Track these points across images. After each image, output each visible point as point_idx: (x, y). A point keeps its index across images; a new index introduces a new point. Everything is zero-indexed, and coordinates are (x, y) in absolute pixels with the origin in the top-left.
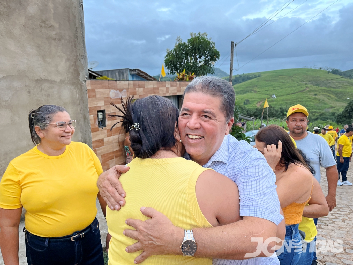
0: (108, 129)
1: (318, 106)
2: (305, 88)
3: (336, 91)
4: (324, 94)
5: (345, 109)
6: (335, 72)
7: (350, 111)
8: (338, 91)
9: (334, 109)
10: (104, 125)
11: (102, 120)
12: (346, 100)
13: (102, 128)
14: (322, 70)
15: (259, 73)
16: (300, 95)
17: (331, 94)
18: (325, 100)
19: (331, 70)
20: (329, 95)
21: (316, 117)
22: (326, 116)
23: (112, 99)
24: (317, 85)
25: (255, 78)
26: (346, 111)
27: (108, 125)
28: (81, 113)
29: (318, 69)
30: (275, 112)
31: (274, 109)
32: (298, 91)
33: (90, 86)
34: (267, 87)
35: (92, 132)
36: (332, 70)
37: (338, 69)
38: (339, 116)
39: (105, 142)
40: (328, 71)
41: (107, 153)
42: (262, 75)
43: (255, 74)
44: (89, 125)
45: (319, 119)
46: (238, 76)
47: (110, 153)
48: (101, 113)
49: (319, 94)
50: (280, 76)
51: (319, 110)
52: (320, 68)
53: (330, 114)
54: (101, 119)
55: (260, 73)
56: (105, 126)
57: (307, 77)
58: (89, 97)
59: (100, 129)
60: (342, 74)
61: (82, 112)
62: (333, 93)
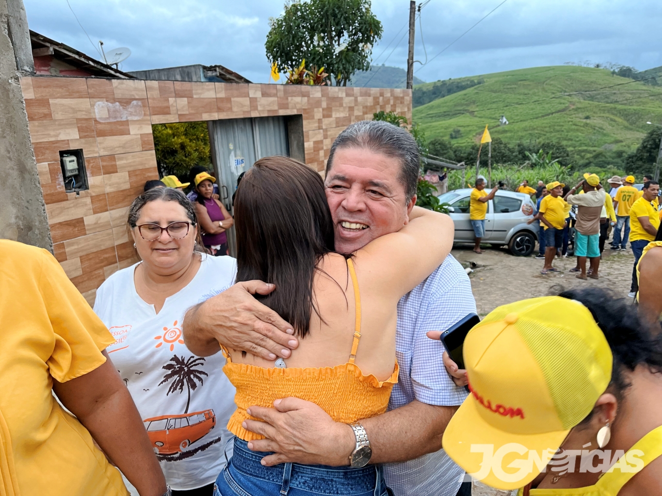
0: (93, 194)
1: (591, 139)
2: (567, 105)
3: (625, 110)
4: (603, 117)
5: (643, 144)
6: (626, 73)
7: (651, 148)
8: (630, 109)
9: (620, 144)
10: (83, 185)
11: (77, 173)
12: (644, 127)
13: (78, 194)
14: (600, 70)
16: (558, 119)
17: (616, 115)
18: (604, 127)
19: (617, 68)
20: (612, 117)
21: (587, 161)
22: (606, 157)
23: (100, 123)
24: (592, 98)
25: (472, 86)
26: (644, 147)
27: (94, 186)
28: (10, 158)
29: (592, 66)
30: (507, 153)
31: (506, 147)
32: (554, 111)
33: (32, 90)
35: (47, 204)
36: (619, 69)
37: (631, 67)
38: (630, 157)
39: (88, 225)
40: (612, 70)
41: (95, 250)
42: (485, 80)
43: (472, 79)
44: (37, 186)
45: (592, 164)
46: (439, 84)
47: (104, 251)
48: (74, 158)
49: (594, 117)
51: (592, 147)
52: (598, 66)
53: (614, 155)
54: (71, 171)
55: (481, 77)
56: (87, 188)
57: (572, 83)
58: (31, 118)
59: (72, 195)
60: (639, 77)
61: (11, 154)
62: (620, 113)
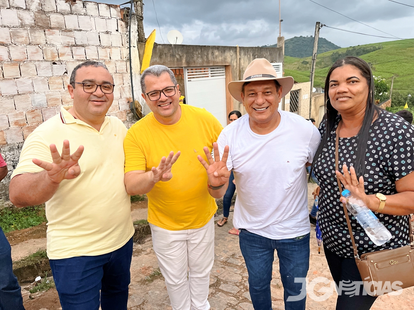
15: (380, 43)
25: (374, 50)
34: (390, 63)
42: (384, 46)
43: (374, 45)
46: (351, 49)
50: (408, 48)
55: (381, 45)
